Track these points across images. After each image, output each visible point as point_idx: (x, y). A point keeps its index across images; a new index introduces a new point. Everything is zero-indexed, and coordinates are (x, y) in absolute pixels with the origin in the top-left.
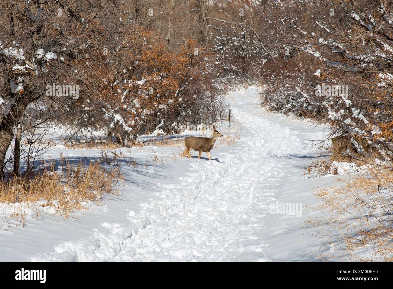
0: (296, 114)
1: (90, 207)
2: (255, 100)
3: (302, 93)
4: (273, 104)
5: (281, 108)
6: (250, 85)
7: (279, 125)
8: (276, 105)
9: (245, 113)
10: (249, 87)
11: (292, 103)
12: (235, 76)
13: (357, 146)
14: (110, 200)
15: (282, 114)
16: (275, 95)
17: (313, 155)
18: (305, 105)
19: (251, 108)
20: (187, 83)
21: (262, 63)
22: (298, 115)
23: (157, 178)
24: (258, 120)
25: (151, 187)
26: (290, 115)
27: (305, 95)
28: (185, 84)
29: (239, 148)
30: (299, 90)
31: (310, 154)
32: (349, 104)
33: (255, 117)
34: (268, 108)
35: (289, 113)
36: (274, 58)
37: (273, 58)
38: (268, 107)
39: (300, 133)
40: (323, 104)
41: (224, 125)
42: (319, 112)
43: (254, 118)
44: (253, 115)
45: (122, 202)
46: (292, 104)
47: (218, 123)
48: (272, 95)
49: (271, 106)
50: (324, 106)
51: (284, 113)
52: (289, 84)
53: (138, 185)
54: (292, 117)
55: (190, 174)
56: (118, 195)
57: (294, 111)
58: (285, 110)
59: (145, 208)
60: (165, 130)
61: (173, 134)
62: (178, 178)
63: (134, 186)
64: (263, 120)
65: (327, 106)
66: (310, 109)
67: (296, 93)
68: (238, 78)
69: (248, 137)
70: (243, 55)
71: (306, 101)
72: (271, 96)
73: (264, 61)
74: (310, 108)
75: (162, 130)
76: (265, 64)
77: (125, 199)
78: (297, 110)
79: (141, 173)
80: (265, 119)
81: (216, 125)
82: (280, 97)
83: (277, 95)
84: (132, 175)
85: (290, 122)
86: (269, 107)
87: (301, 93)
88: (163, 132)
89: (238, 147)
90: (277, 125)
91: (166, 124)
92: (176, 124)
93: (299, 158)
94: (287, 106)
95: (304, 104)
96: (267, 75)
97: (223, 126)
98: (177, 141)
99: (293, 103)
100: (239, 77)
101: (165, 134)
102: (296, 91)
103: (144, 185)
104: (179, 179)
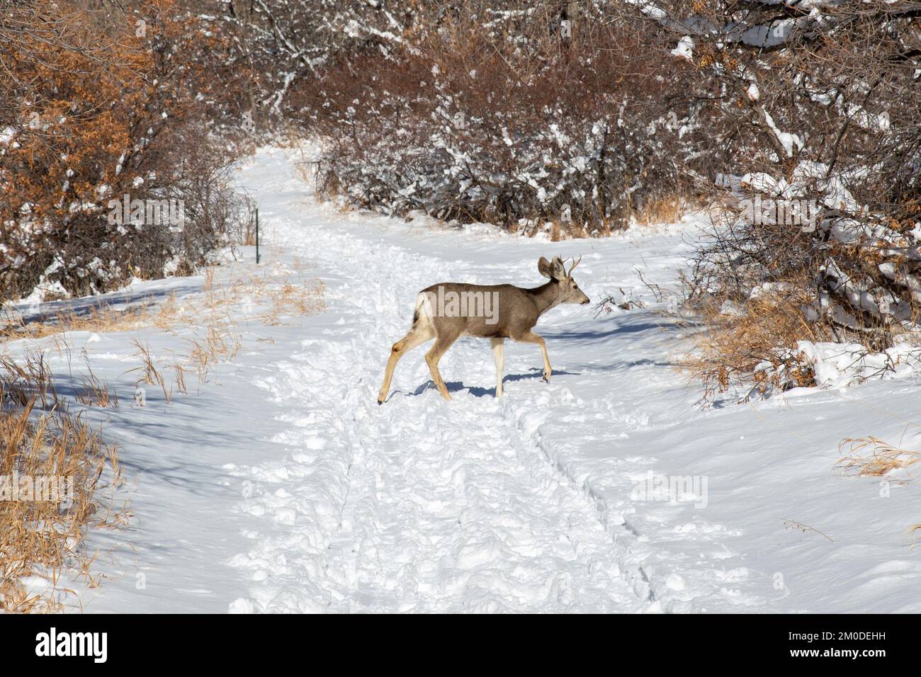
0: (434, 215)
1: (63, 596)
2: (288, 183)
3: (450, 151)
4: (357, 190)
5: (378, 201)
6: (259, 145)
7: (399, 248)
8: (365, 192)
9: (277, 220)
10: (258, 150)
11: (418, 182)
12: (212, 122)
13: (849, 284)
14: (116, 555)
15: (388, 217)
16: (364, 162)
17: (597, 328)
18: (463, 186)
19: (289, 204)
20: (150, 131)
21: (284, 83)
22: (440, 215)
23: (206, 443)
24: (326, 236)
25: (214, 481)
26: (416, 218)
27: (459, 157)
28: (146, 135)
29: (342, 322)
30: (441, 143)
31: (578, 325)
32: (795, 146)
33: (312, 230)
34: (342, 203)
35: (413, 213)
36: (315, 66)
37: (311, 67)
38: (342, 199)
39: (475, 267)
40: (521, 178)
41: (241, 256)
42: (504, 204)
43: (309, 233)
44: (304, 225)
45: (160, 558)
46: (418, 184)
47: (223, 251)
48: (353, 163)
49: (351, 197)
50: (524, 184)
51: (395, 213)
52: (407, 129)
53: (167, 479)
54: (421, 224)
55: (290, 420)
56: (125, 529)
57: (422, 207)
58: (398, 205)
59: (260, 576)
60: (67, 281)
61: (92, 294)
62: (270, 437)
63: (157, 483)
64: (340, 237)
65: (533, 183)
66: (476, 197)
67: (432, 151)
68: (221, 128)
69: (341, 288)
70: (227, 63)
71: (467, 174)
72: (352, 166)
73: (289, 77)
74: (476, 192)
75: (58, 284)
76: (291, 83)
77: (160, 541)
78: (436, 202)
79: (144, 429)
80: (343, 234)
81: (218, 258)
82: (380, 169)
83: (369, 163)
84: (123, 439)
85: (426, 238)
86: (347, 198)
87: (448, 150)
88: (62, 289)
89: (339, 319)
90: (393, 248)
91: (71, 266)
92: (101, 264)
93: (556, 341)
94: (401, 192)
95: (462, 183)
96: (334, 108)
97: (239, 260)
98: (130, 310)
99: (421, 184)
100: (223, 126)
101: (68, 295)
102: (431, 146)
103: (185, 476)
104: (274, 440)
